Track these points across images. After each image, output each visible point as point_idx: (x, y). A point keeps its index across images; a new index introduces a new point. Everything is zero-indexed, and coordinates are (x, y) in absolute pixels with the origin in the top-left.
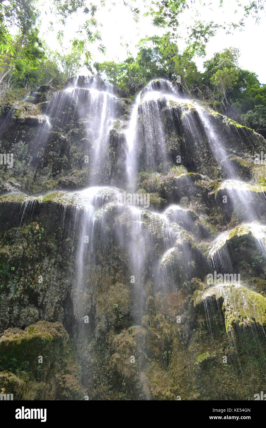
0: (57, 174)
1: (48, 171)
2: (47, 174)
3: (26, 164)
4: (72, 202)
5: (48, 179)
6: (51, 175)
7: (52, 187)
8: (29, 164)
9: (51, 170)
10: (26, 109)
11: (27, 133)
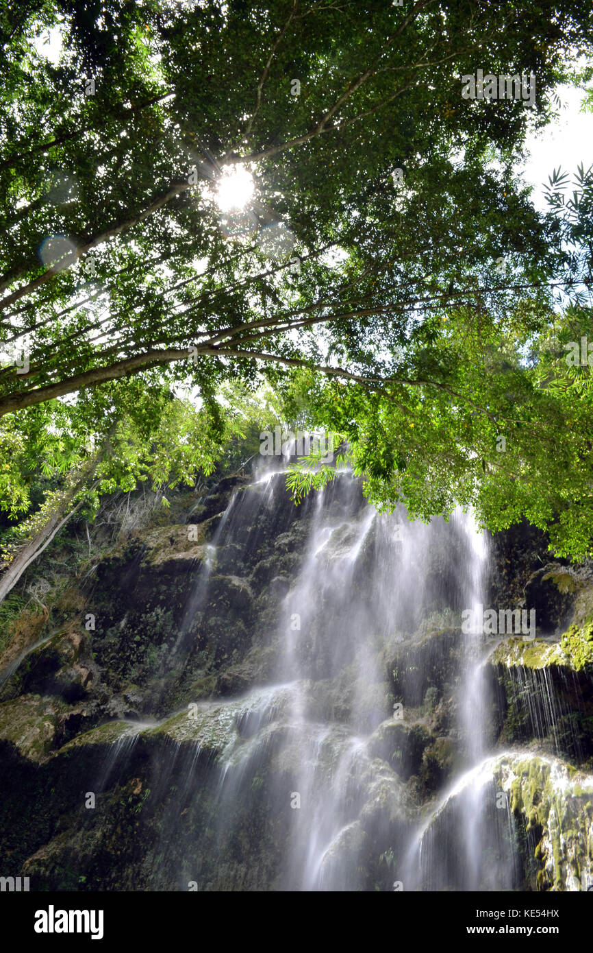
0: (223, 661)
1: (207, 659)
2: (205, 663)
3: (169, 650)
4: (195, 733)
5: (207, 675)
6: (211, 666)
7: (206, 693)
8: (174, 650)
9: (212, 657)
10: (172, 541)
11: (169, 589)
